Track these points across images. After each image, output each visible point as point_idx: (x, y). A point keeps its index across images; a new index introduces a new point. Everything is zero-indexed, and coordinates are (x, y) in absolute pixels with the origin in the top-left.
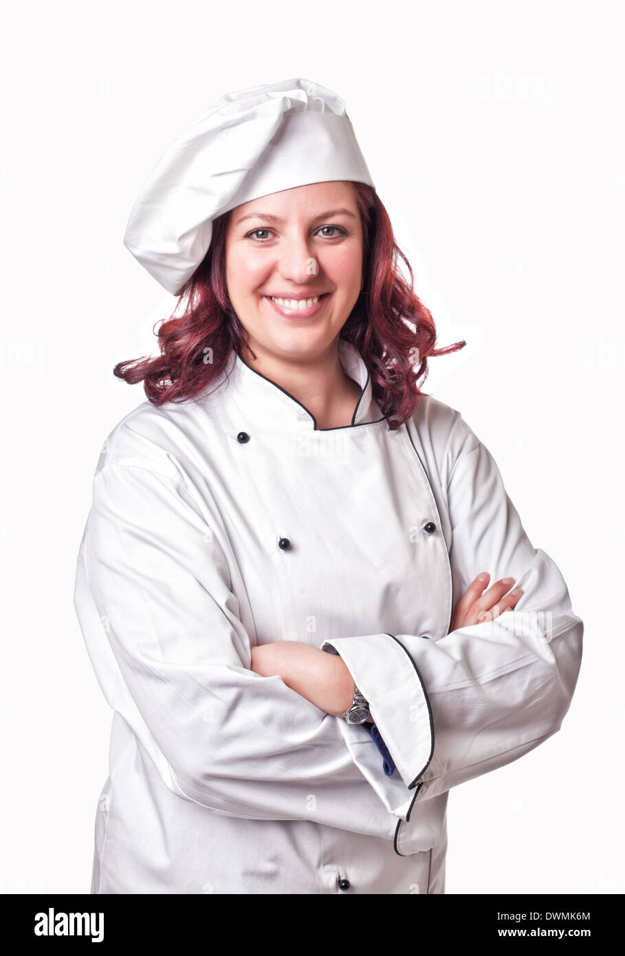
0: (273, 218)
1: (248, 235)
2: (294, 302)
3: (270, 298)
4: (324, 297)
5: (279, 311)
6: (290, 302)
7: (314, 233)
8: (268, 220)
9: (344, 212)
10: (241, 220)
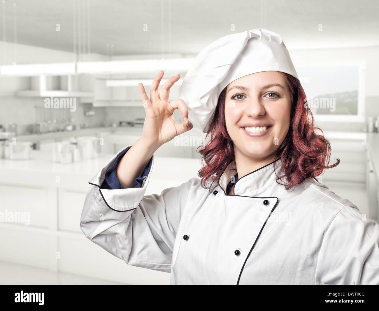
0: (243, 88)
1: (233, 98)
2: (254, 128)
3: (244, 127)
4: (269, 127)
5: (248, 134)
6: (252, 128)
7: (263, 96)
8: (241, 89)
9: (278, 85)
10: (229, 90)
